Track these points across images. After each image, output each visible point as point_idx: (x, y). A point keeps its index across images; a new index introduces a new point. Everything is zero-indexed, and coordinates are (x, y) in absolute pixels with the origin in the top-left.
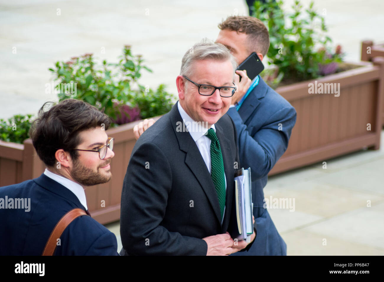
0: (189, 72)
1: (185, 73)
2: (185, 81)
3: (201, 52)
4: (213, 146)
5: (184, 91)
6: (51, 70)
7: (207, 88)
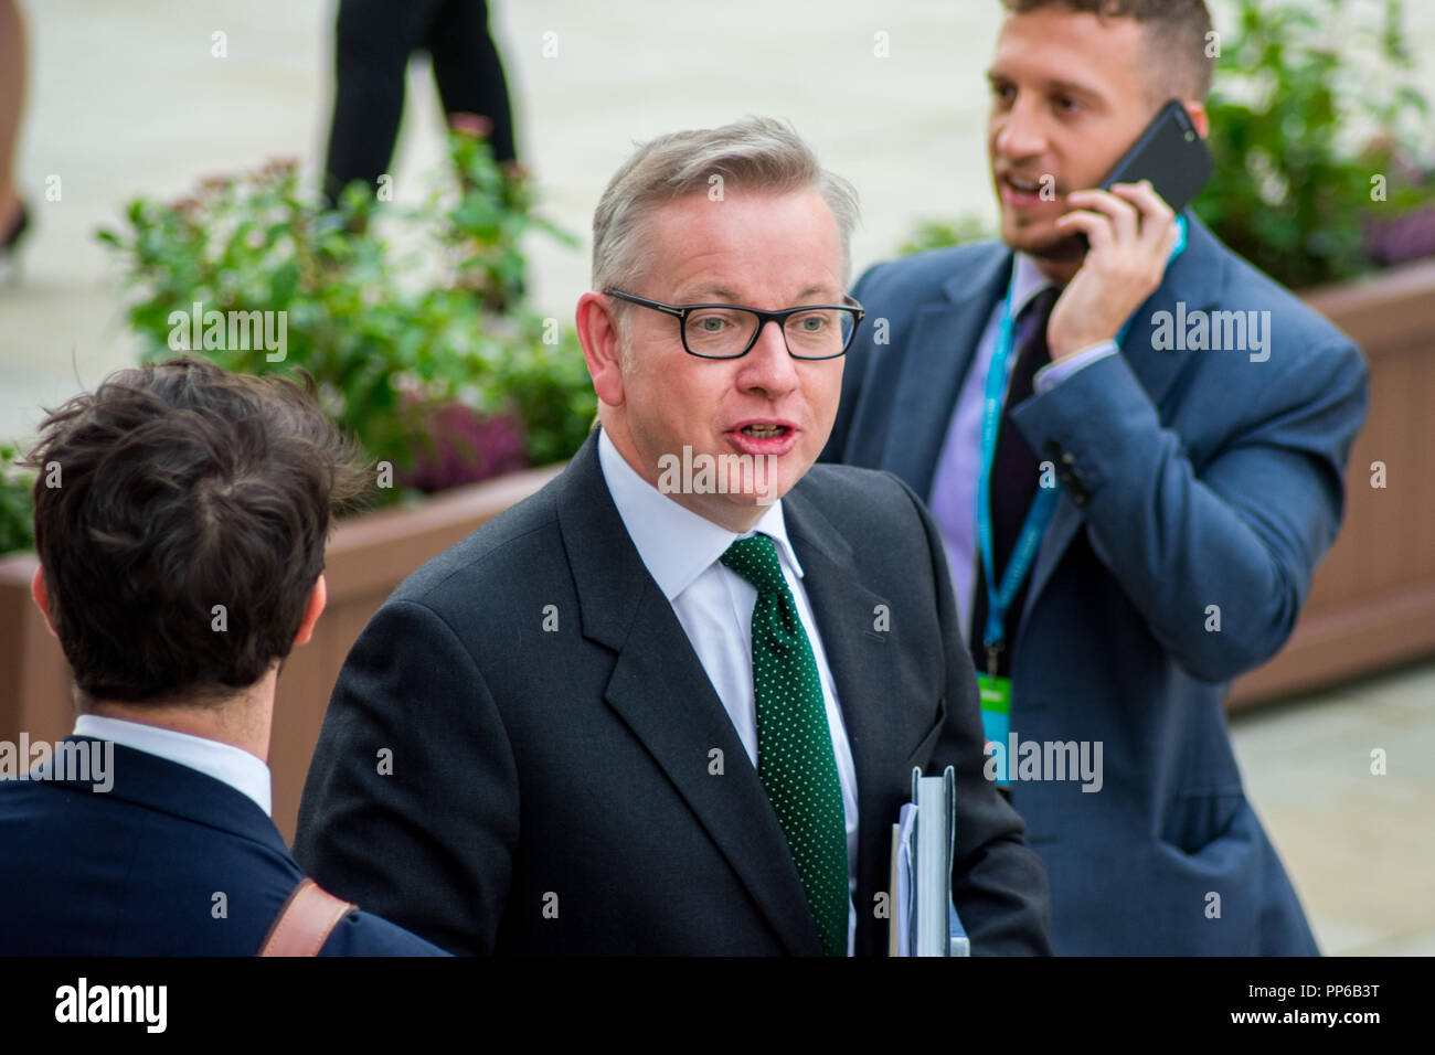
0: (628, 264)
1: (613, 273)
2: (618, 315)
3: (677, 161)
4: (766, 617)
5: (617, 363)
6: (106, 237)
7: (722, 325)
